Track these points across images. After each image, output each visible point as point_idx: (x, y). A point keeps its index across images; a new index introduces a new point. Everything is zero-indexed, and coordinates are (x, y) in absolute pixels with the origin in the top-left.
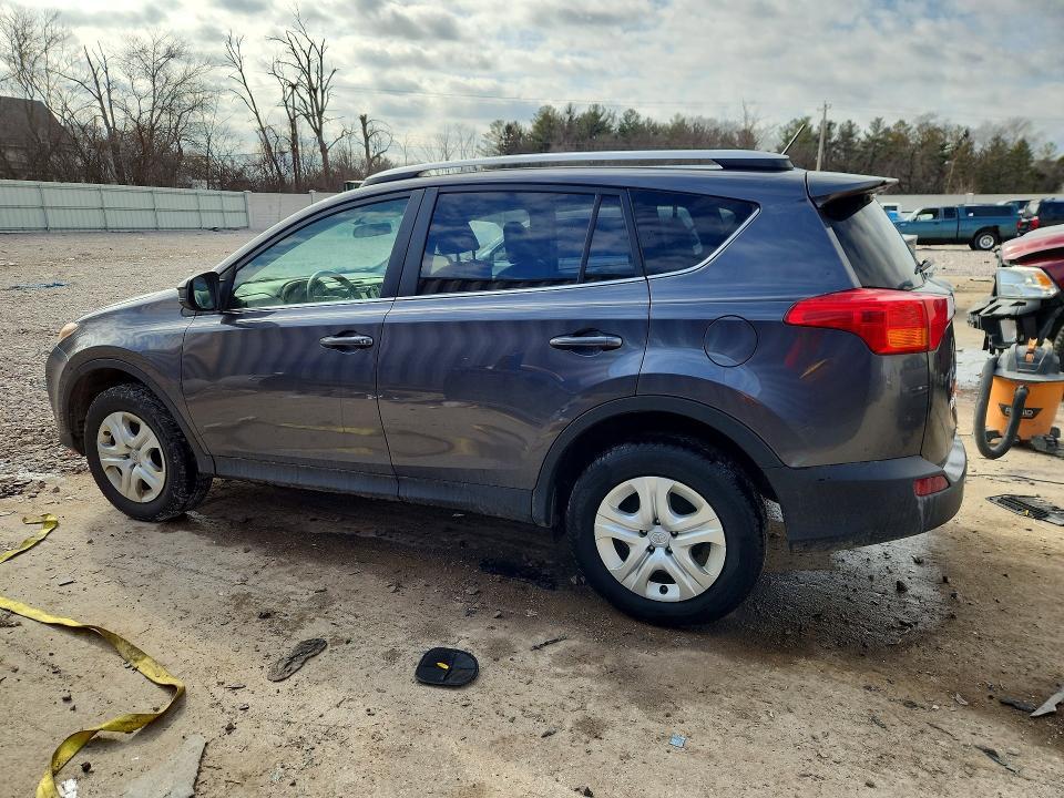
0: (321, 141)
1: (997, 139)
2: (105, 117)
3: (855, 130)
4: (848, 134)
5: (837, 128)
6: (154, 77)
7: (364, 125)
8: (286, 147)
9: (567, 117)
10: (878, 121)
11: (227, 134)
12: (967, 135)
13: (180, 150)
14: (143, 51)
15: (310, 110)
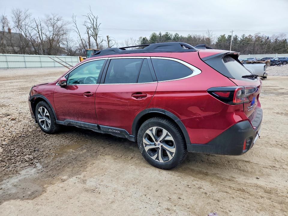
0: (97, 43)
1: (276, 39)
2: (40, 37)
3: (237, 37)
4: (236, 39)
5: (233, 37)
6: (53, 26)
7: (108, 38)
8: (88, 45)
9: (160, 35)
10: (244, 35)
11: (72, 41)
12: (268, 38)
13: (59, 45)
14: (51, 19)
15: (94, 35)
